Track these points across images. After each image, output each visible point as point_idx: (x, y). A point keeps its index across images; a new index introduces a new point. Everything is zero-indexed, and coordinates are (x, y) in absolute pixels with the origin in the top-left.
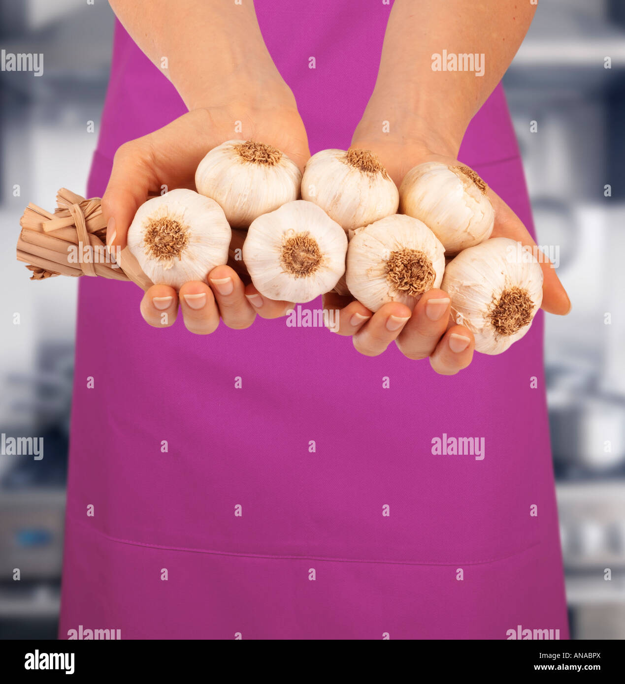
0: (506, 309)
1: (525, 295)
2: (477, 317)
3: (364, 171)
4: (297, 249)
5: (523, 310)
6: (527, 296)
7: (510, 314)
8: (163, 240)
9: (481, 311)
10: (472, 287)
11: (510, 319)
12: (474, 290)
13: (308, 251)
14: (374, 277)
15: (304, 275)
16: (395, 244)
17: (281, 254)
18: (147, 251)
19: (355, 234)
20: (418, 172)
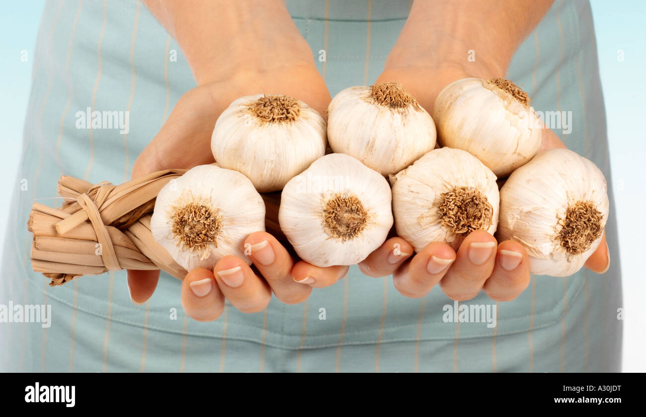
0: (574, 227)
1: (591, 208)
2: (545, 242)
3: (395, 109)
4: (339, 211)
5: (592, 224)
6: (593, 208)
7: (579, 231)
8: (194, 230)
9: (547, 235)
10: (533, 212)
11: (580, 237)
12: (535, 214)
13: (352, 211)
14: (427, 224)
15: (351, 237)
16: (443, 184)
17: (324, 219)
18: (178, 242)
19: (396, 179)
20: (451, 95)
